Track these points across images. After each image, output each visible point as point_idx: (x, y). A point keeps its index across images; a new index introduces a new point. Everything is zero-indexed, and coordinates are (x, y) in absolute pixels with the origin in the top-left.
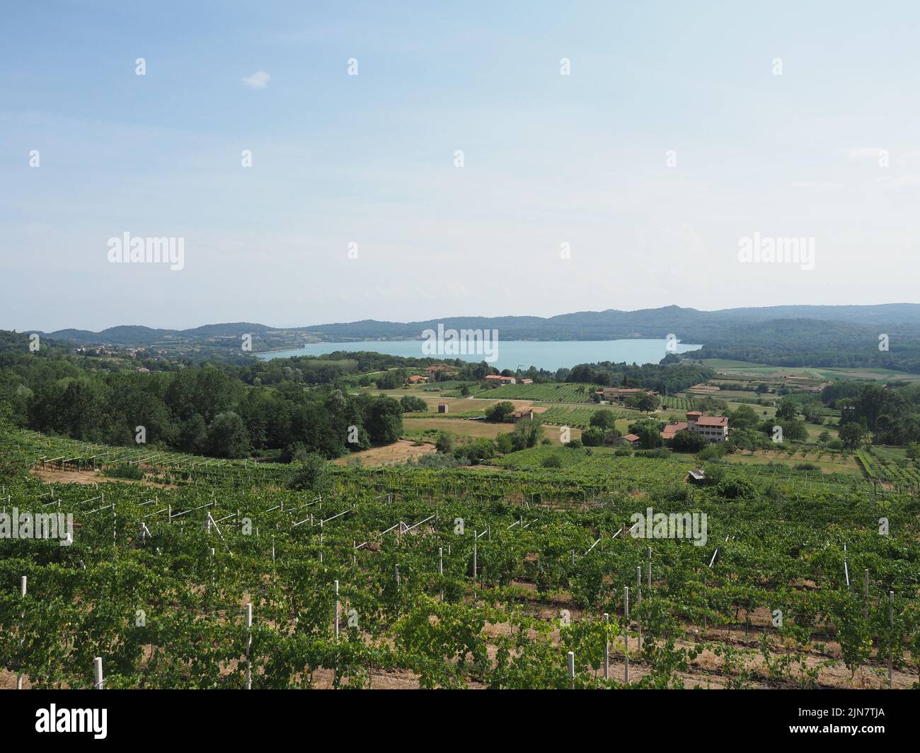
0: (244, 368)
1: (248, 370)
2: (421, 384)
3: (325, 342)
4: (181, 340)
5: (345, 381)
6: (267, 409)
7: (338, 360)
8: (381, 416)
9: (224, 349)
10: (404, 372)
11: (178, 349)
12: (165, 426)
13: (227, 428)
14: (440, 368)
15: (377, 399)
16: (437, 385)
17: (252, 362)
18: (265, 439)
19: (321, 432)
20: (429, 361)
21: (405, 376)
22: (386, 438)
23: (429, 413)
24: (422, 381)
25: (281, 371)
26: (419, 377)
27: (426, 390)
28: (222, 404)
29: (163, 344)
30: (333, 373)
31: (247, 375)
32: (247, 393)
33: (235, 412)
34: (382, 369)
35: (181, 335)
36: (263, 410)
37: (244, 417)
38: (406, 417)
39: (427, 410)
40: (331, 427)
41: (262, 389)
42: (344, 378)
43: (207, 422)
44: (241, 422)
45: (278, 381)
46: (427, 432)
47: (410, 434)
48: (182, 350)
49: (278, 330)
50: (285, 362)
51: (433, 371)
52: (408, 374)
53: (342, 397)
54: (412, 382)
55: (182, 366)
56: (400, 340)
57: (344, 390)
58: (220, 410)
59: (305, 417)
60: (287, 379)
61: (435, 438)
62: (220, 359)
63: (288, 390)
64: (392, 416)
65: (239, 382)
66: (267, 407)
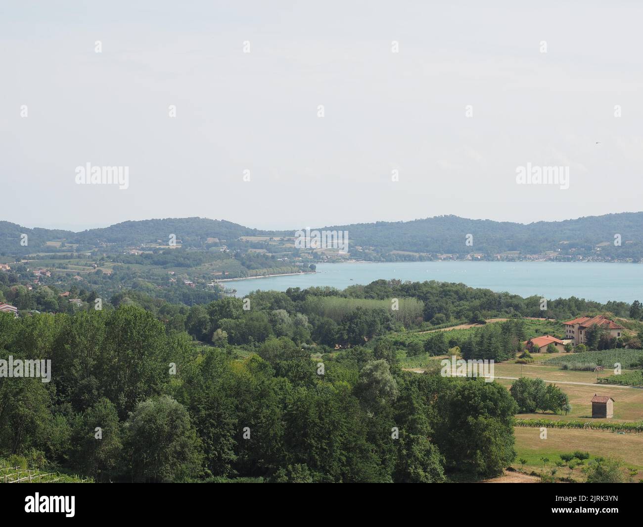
0: (194, 311)
1: (204, 315)
2: (553, 355)
3: (357, 260)
4: (78, 250)
5: (396, 343)
6: (238, 394)
7: (382, 299)
8: (470, 419)
9: (158, 270)
10: (519, 327)
11: (72, 268)
12: (43, 420)
13: (160, 430)
14: (598, 321)
15: (460, 384)
16: (591, 358)
17: (211, 297)
18: (233, 457)
19: (346, 447)
20: (575, 306)
21: (521, 336)
22: (479, 465)
23: (572, 417)
24: (558, 348)
25: (266, 318)
26: (551, 339)
27: (565, 368)
28: (151, 380)
29: (43, 258)
30: (372, 325)
31: (201, 323)
32: (200, 359)
33: (175, 397)
34: (474, 320)
35: (78, 241)
36: (230, 396)
37: (193, 409)
38: (522, 424)
39: (567, 410)
40: (365, 437)
41: (229, 353)
42: (393, 336)
43: (123, 417)
44: (187, 418)
45: (262, 338)
46: (566, 458)
47: (529, 460)
48: (79, 271)
49: (262, 233)
50: (275, 301)
51: (581, 328)
52: (528, 330)
53: (388, 376)
54: (535, 350)
55: (78, 302)
56: (512, 260)
57: (392, 360)
58: (148, 393)
59: (313, 413)
60: (279, 334)
61: (583, 471)
62: (148, 290)
63: (280, 356)
64: (492, 420)
65: (185, 337)
66: (238, 390)
